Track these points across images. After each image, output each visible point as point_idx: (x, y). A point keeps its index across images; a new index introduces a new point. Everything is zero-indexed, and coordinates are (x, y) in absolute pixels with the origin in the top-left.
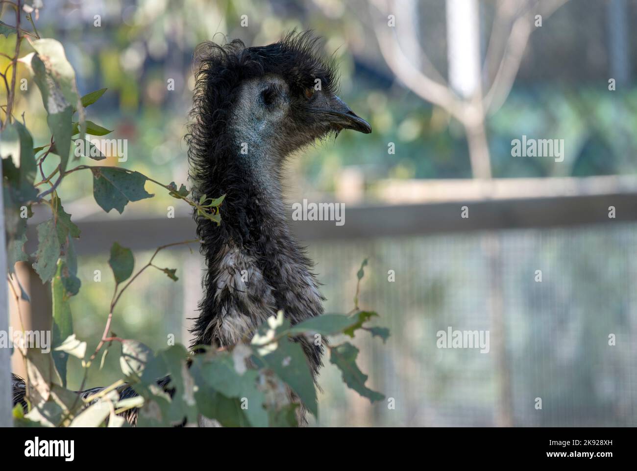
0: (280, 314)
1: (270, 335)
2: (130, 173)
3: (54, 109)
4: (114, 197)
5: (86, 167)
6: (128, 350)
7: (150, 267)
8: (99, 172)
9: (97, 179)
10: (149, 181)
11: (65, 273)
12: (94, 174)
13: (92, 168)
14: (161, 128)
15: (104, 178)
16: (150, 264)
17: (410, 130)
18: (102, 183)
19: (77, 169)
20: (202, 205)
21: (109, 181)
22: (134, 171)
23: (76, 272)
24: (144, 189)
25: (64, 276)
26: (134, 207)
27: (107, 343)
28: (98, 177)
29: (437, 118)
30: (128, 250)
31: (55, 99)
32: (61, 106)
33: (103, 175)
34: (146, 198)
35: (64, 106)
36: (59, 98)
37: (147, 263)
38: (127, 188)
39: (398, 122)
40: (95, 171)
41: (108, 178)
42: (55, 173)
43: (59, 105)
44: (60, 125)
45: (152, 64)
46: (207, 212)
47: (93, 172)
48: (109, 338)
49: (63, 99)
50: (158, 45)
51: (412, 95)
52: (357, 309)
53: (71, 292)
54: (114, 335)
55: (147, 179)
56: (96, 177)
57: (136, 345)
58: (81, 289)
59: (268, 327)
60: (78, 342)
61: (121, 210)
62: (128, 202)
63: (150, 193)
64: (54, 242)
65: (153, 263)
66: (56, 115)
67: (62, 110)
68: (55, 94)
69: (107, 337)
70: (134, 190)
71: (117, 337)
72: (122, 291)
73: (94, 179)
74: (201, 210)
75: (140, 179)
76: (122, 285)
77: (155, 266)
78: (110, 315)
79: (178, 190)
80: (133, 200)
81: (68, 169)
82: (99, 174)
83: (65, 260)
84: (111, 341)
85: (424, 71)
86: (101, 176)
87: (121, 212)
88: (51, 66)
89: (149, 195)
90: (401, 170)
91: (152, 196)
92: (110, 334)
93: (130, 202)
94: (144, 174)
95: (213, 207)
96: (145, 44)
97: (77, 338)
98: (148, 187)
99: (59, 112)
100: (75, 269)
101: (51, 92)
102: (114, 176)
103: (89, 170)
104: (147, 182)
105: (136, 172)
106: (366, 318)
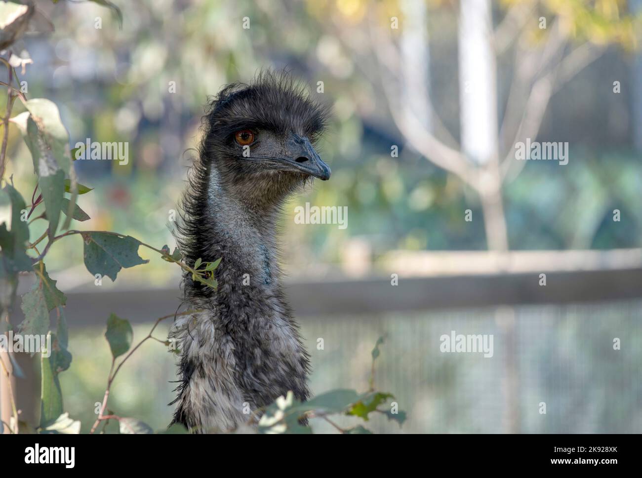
0: (290, 395)
1: (279, 415)
2: (122, 237)
3: (45, 171)
4: (105, 263)
5: (76, 232)
6: (125, 429)
7: (150, 339)
8: (90, 237)
9: (87, 244)
10: (142, 245)
11: (55, 346)
12: (85, 239)
13: (82, 233)
14: (156, 192)
15: (94, 243)
16: (150, 336)
17: (422, 198)
18: (93, 249)
19: (67, 234)
20: (197, 269)
21: (100, 246)
22: (127, 235)
23: (67, 345)
24: (138, 255)
25: (54, 350)
26: (127, 275)
27: (104, 422)
28: (88, 242)
29: (451, 186)
30: (126, 322)
31: (47, 162)
32: (53, 169)
33: (94, 241)
34: (140, 264)
35: (56, 168)
36: (51, 161)
37: (147, 335)
38: (120, 254)
39: (409, 189)
40: (86, 236)
41: (99, 243)
42: (42, 238)
43: (50, 168)
44: (51, 189)
45: (147, 125)
46: (203, 277)
47: (83, 237)
48: (107, 417)
49: (55, 162)
50: (153, 105)
51: (423, 161)
52: (372, 390)
53: (62, 367)
54: (111, 413)
55: (141, 243)
56: (86, 242)
57: (134, 423)
58: (72, 364)
59: (277, 408)
60: (71, 421)
61: (113, 277)
62: (121, 268)
63: (144, 258)
64: (42, 312)
65: (153, 335)
66: (47, 178)
67: (53, 173)
68: (46, 156)
69: (103, 415)
70: (127, 256)
71: (114, 416)
72: (120, 365)
73: (85, 244)
74: (197, 276)
75: (133, 244)
76: (120, 359)
77: (155, 339)
78: (107, 392)
79: (171, 253)
80: (126, 267)
81: (57, 234)
82: (90, 240)
83: (55, 333)
84: (108, 419)
85: (436, 134)
86: (92, 242)
87: (113, 280)
88: (44, 127)
89: (144, 261)
90: (411, 241)
91: (146, 262)
92: (107, 412)
93: (123, 268)
94: (137, 239)
95: (207, 272)
96: (140, 104)
97: (70, 417)
98: (142, 252)
99: (51, 175)
100: (65, 342)
101: (43, 154)
102: (105, 241)
103: (79, 236)
104: (141, 247)
105: (128, 236)
106: (382, 400)
